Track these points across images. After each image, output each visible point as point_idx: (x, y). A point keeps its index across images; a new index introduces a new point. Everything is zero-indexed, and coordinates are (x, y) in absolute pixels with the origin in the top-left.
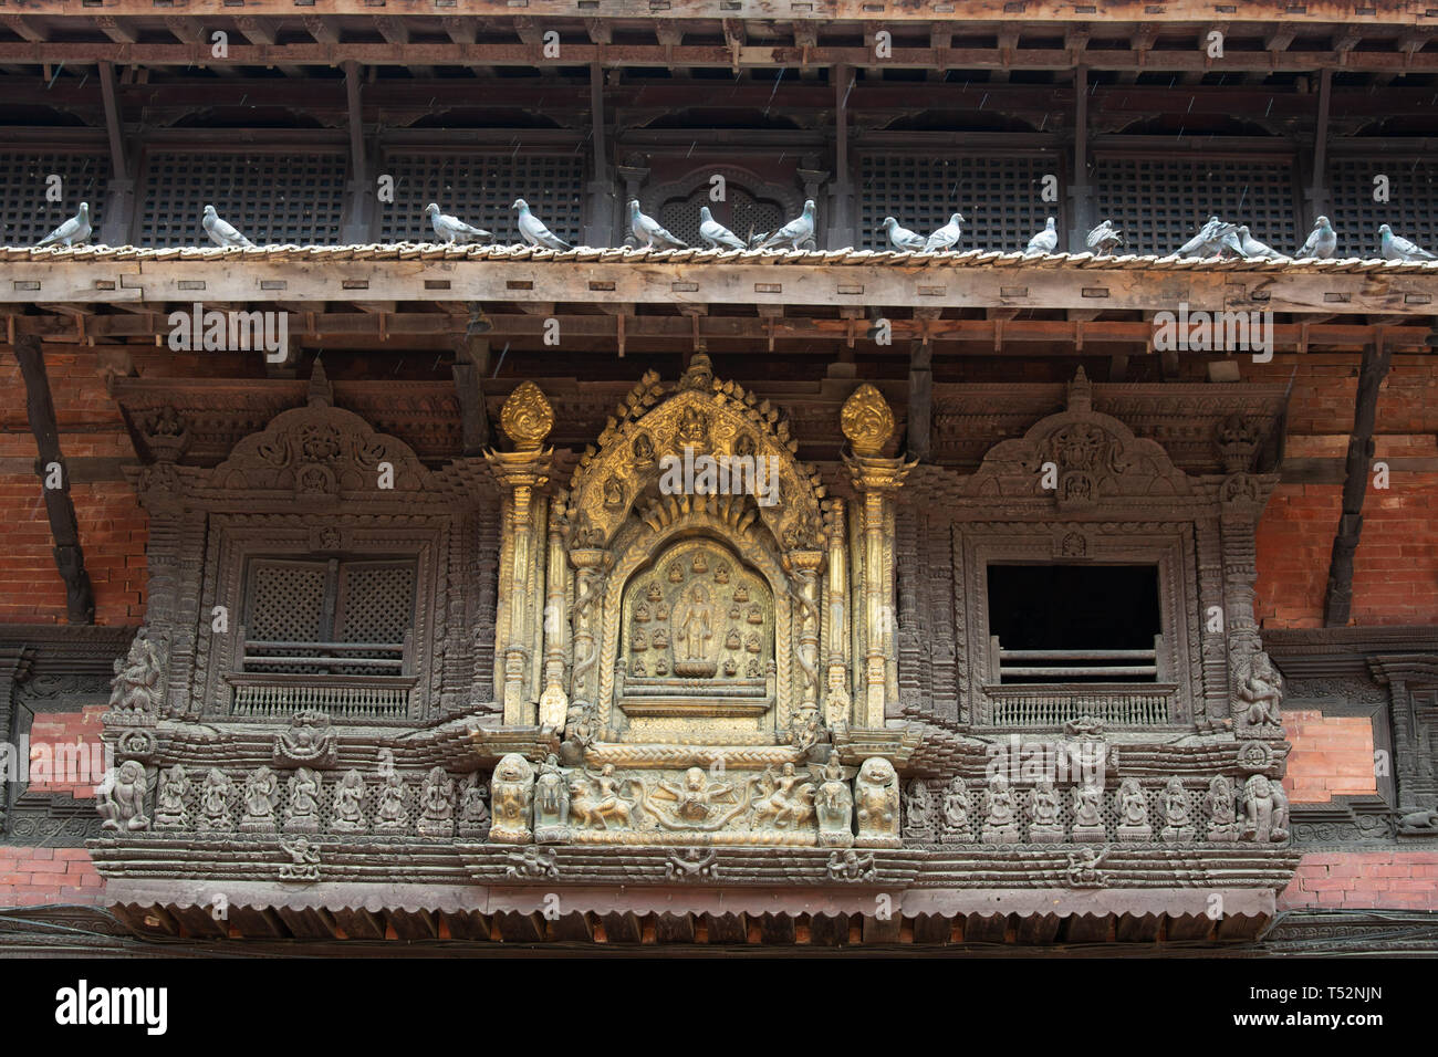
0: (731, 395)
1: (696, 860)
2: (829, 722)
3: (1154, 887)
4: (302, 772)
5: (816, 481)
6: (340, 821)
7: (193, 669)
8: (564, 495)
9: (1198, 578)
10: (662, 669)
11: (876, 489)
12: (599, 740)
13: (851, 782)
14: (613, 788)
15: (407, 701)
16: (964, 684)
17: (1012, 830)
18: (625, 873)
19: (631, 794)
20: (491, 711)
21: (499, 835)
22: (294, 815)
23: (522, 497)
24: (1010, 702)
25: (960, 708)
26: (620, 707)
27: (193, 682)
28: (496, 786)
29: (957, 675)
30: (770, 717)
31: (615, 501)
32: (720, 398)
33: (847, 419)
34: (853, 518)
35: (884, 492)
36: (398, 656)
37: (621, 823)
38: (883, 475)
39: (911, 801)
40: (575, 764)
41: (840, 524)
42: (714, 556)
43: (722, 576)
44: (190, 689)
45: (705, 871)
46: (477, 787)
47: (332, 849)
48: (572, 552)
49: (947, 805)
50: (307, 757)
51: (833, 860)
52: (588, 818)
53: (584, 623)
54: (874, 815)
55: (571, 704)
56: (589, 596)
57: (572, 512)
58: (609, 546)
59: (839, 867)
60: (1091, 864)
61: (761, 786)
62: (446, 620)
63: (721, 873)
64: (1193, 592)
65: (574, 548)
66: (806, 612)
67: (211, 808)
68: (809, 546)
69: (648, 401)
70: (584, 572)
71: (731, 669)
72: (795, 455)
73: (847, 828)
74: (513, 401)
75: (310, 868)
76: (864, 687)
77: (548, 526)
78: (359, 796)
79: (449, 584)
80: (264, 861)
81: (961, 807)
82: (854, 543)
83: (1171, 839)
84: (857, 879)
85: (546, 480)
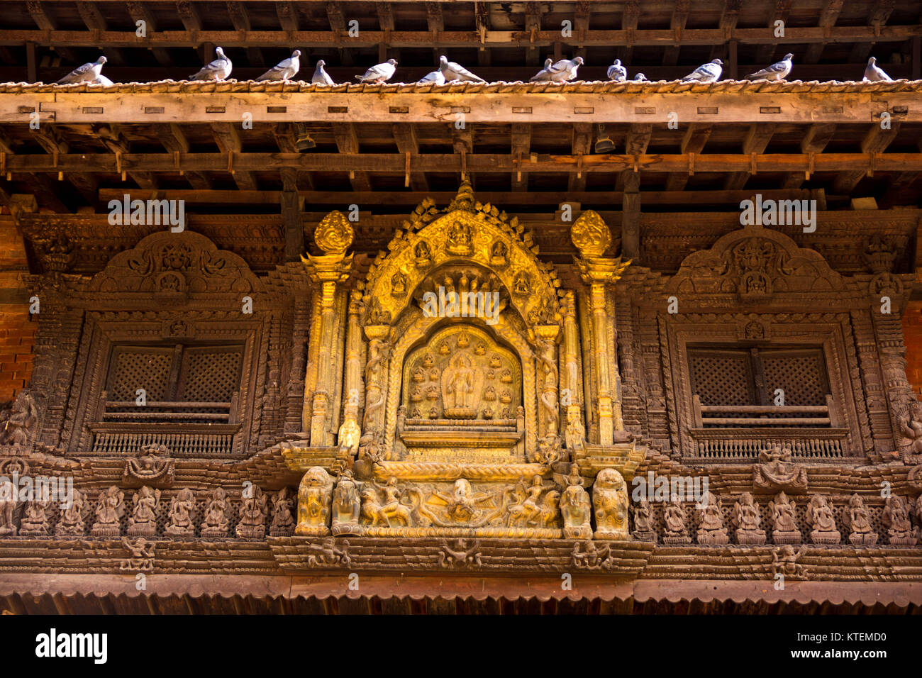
0: (489, 213)
1: (463, 550)
2: (569, 446)
3: (847, 580)
4: (146, 490)
5: (553, 275)
6: (173, 526)
7: (63, 421)
8: (361, 286)
9: (857, 353)
10: (434, 415)
11: (599, 281)
12: (385, 460)
13: (589, 490)
14: (397, 496)
15: (231, 443)
16: (674, 428)
17: (723, 534)
18: (405, 561)
19: (410, 501)
20: (299, 439)
21: (303, 530)
22: (136, 522)
23: (329, 290)
24: (712, 443)
25: (672, 444)
26: (402, 439)
27: (62, 428)
28: (303, 490)
29: (668, 421)
30: (521, 446)
31: (400, 290)
32: (481, 216)
33: (576, 235)
34: (582, 304)
35: (607, 284)
36: (227, 410)
37: (402, 523)
38: (604, 270)
39: (637, 511)
40: (365, 478)
41: (572, 307)
42: (473, 337)
43: (480, 350)
44: (60, 434)
45: (471, 558)
46: (285, 499)
47: (166, 546)
48: (366, 328)
49: (667, 514)
50: (150, 477)
51: (577, 549)
52: (375, 518)
53: (374, 378)
54: (609, 513)
55: (363, 432)
56: (378, 358)
57: (367, 298)
58: (395, 324)
59: (581, 556)
60: (793, 558)
61: (516, 495)
62: (266, 383)
63: (483, 561)
64: (854, 362)
65: (368, 325)
66: (547, 369)
67: (68, 518)
68: (549, 322)
69: (426, 218)
70: (374, 343)
71: (489, 414)
72: (537, 256)
73: (587, 524)
74: (324, 224)
75: (146, 561)
76: (595, 421)
77: (347, 310)
78: (190, 508)
79: (269, 358)
80: (109, 557)
81: (679, 516)
82: (583, 321)
83: (858, 542)
84: (597, 566)
85: (347, 277)
